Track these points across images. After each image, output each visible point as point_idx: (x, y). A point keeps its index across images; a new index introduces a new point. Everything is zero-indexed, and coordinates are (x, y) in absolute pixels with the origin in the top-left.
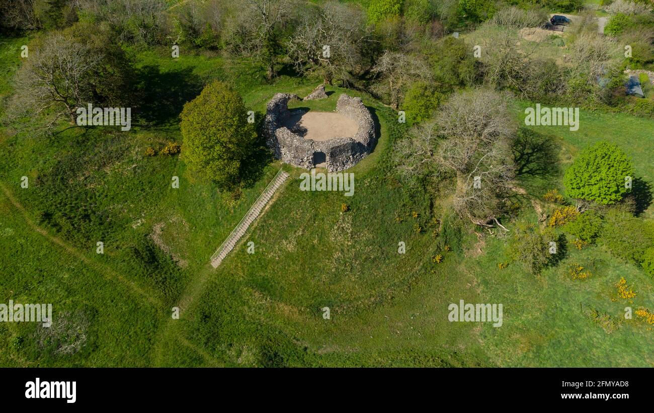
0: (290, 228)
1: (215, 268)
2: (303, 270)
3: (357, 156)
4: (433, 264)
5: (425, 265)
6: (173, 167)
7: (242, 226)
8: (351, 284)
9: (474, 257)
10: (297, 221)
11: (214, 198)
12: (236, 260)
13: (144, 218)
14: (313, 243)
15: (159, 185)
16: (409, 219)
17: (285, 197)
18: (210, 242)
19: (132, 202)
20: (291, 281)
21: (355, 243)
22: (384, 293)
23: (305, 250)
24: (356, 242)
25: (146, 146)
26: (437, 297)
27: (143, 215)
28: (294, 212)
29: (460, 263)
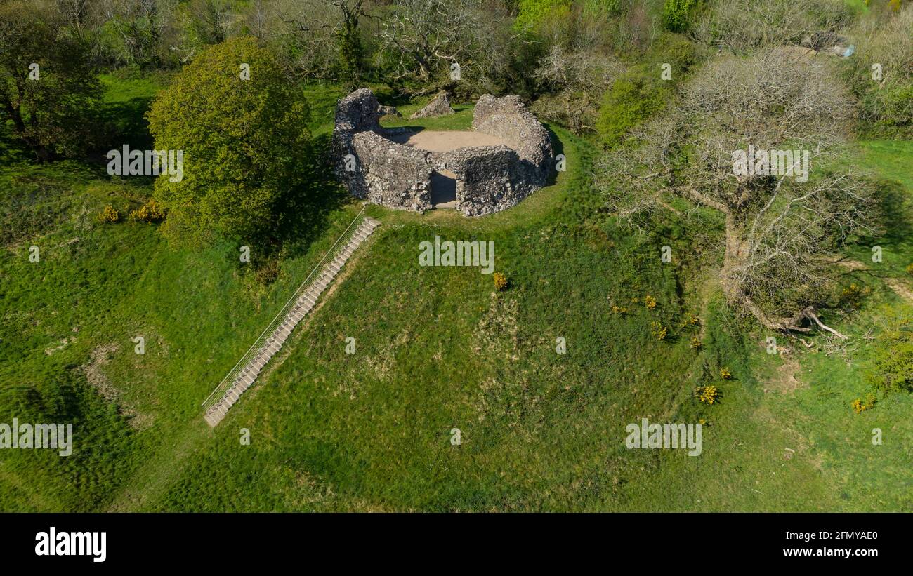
0: (382, 331)
1: (213, 426)
2: (411, 419)
3: (520, 187)
4: (700, 406)
5: (684, 408)
6: (153, 244)
7: (277, 333)
8: (524, 452)
9: (785, 392)
10: (397, 315)
11: (224, 288)
12: (258, 407)
13: (76, 335)
14: (433, 359)
15: (120, 275)
16: (639, 312)
17: (371, 265)
18: (207, 374)
19: (56, 307)
20: (383, 447)
21: (528, 357)
22: (602, 471)
23: (415, 377)
24: (529, 354)
25: (102, 205)
26: (721, 479)
27: (75, 330)
28: (391, 297)
29: (757, 406)
